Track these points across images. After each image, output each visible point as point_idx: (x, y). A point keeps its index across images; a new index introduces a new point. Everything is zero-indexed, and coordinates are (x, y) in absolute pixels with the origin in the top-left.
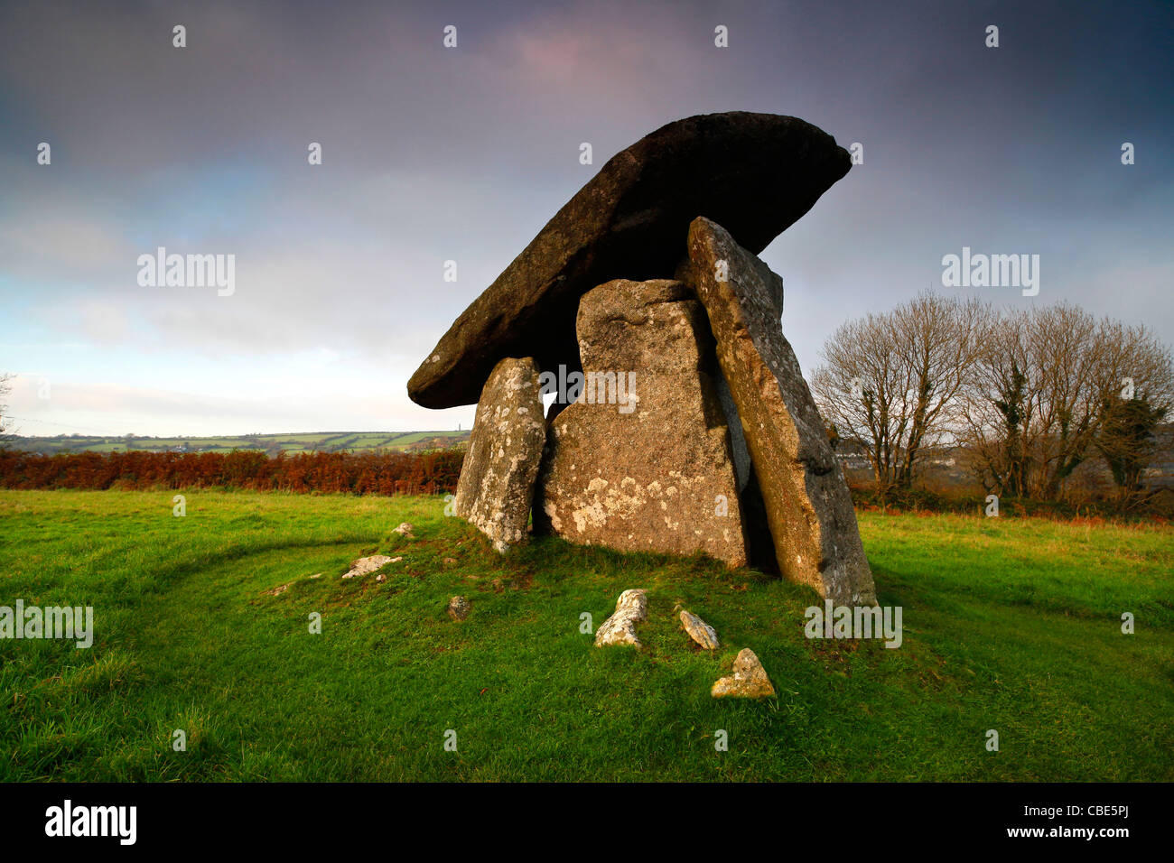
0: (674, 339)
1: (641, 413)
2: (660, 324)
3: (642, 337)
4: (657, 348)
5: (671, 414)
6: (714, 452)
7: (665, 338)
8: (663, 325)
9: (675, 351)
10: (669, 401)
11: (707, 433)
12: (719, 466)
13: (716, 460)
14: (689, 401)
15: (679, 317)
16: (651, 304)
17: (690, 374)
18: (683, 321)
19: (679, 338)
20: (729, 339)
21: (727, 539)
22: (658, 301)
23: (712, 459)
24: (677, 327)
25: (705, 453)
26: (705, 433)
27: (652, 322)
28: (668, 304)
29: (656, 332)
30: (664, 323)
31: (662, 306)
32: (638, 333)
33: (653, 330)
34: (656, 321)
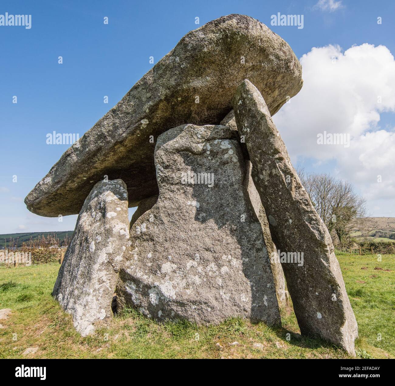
0: (224, 163)
1: (201, 215)
2: (214, 154)
3: (200, 162)
5: (223, 215)
6: (255, 241)
7: (218, 163)
8: (217, 154)
9: (225, 172)
10: (222, 205)
11: (250, 227)
13: (256, 246)
14: (235, 205)
15: (227, 150)
16: (208, 140)
17: (236, 187)
18: (231, 152)
19: (228, 163)
20: (266, 161)
21: (266, 303)
22: (214, 139)
23: (253, 245)
24: (226, 156)
25: (249, 241)
26: (248, 228)
27: (208, 153)
28: (220, 140)
29: (212, 159)
30: (217, 153)
31: (216, 142)
32: (199, 160)
33: (210, 158)
34: (211, 151)
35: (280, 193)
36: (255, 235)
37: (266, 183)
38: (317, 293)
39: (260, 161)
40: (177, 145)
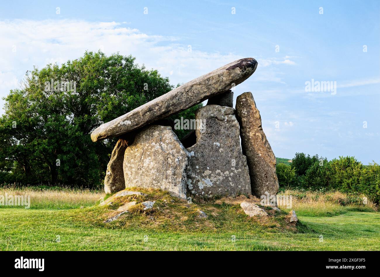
0: (232, 126)
1: (220, 149)
4: (226, 129)
6: (244, 162)
7: (229, 126)
9: (232, 130)
10: (231, 146)
12: (245, 166)
14: (237, 146)
15: (235, 120)
16: (227, 114)
19: (234, 126)
21: (247, 188)
22: (229, 114)
23: (243, 164)
24: (234, 123)
25: (242, 162)
26: (242, 157)
28: (232, 115)
29: (227, 124)
30: (230, 121)
31: (230, 116)
32: (220, 123)
33: (226, 123)
34: (227, 120)
35: (258, 143)
36: (244, 160)
37: (250, 138)
38: (267, 184)
39: (250, 128)
40: (212, 115)
